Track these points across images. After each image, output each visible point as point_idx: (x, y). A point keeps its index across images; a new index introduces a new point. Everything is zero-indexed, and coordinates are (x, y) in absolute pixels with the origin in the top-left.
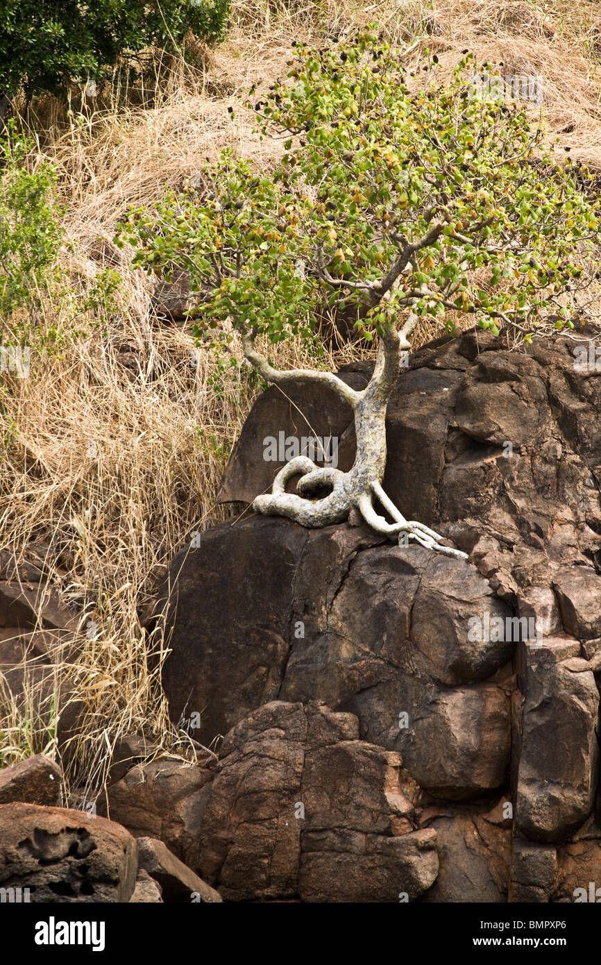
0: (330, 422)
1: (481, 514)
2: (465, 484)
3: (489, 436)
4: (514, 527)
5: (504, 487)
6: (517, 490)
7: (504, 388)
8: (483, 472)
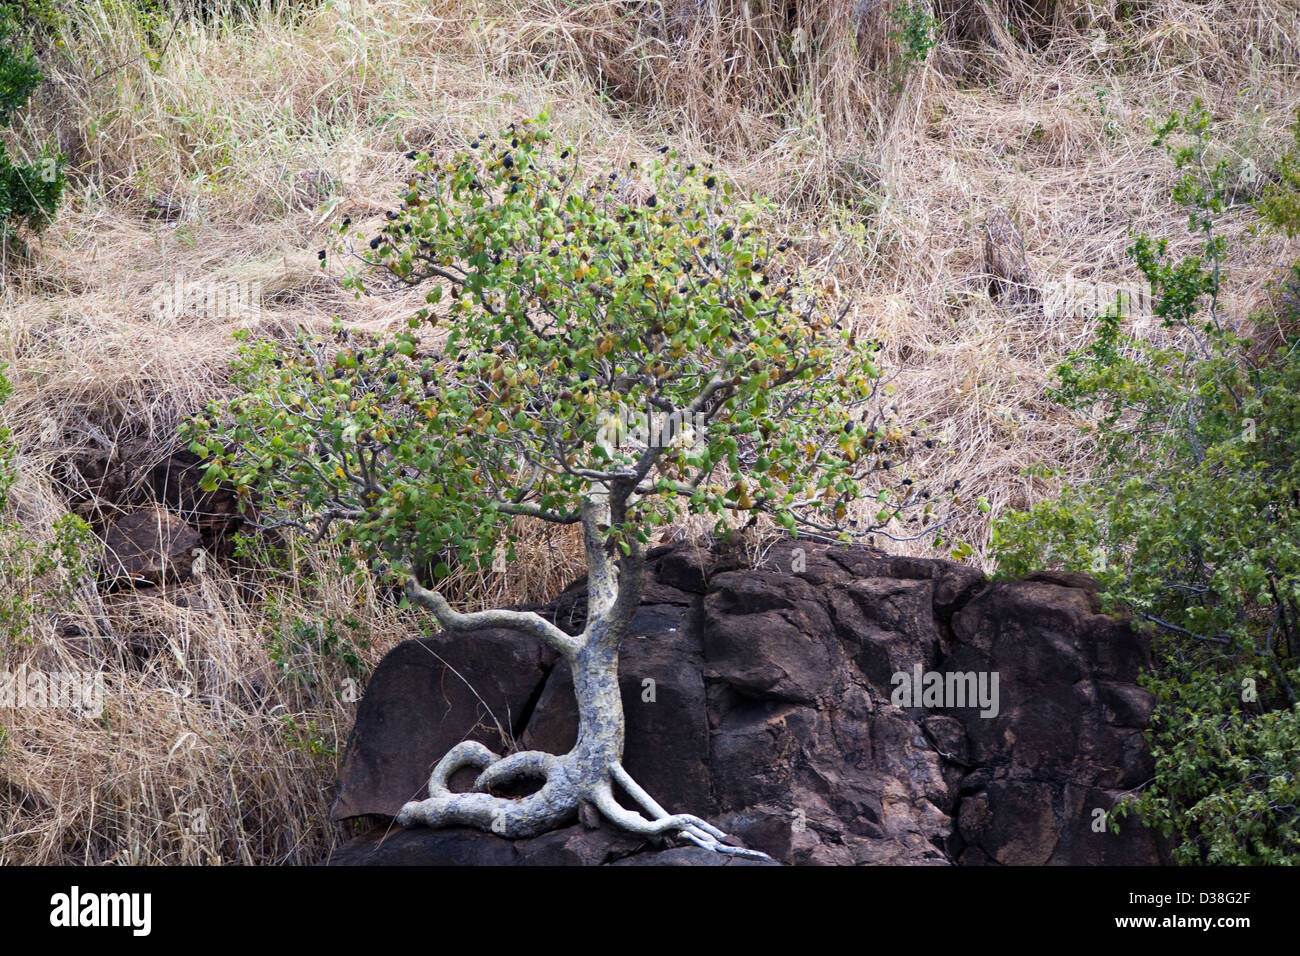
0: (503, 690)
1: (778, 796)
2: (749, 756)
3: (772, 686)
4: (830, 811)
5: (804, 757)
6: (821, 760)
7: (774, 619)
8: (771, 738)
